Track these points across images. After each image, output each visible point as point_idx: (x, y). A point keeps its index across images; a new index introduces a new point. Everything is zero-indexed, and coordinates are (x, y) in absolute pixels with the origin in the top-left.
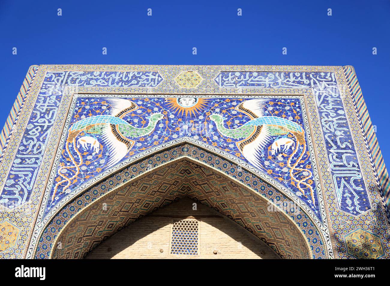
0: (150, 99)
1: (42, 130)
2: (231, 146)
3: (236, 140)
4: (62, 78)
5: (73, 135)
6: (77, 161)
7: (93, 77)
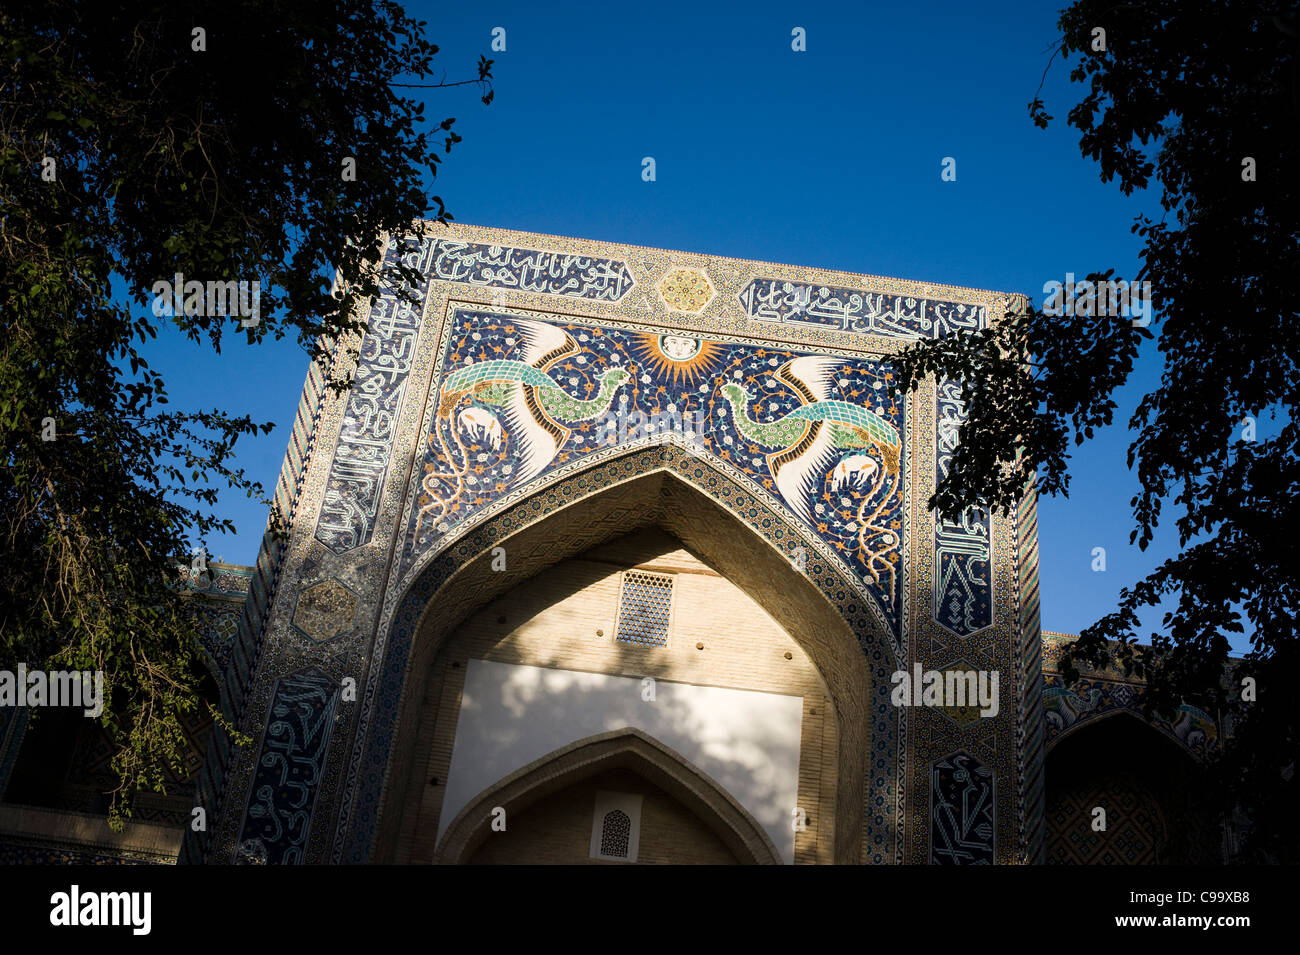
0: (605, 331)
1: (387, 384)
2: (757, 462)
3: (768, 450)
4: (423, 256)
5: (450, 401)
6: (458, 461)
7: (487, 260)
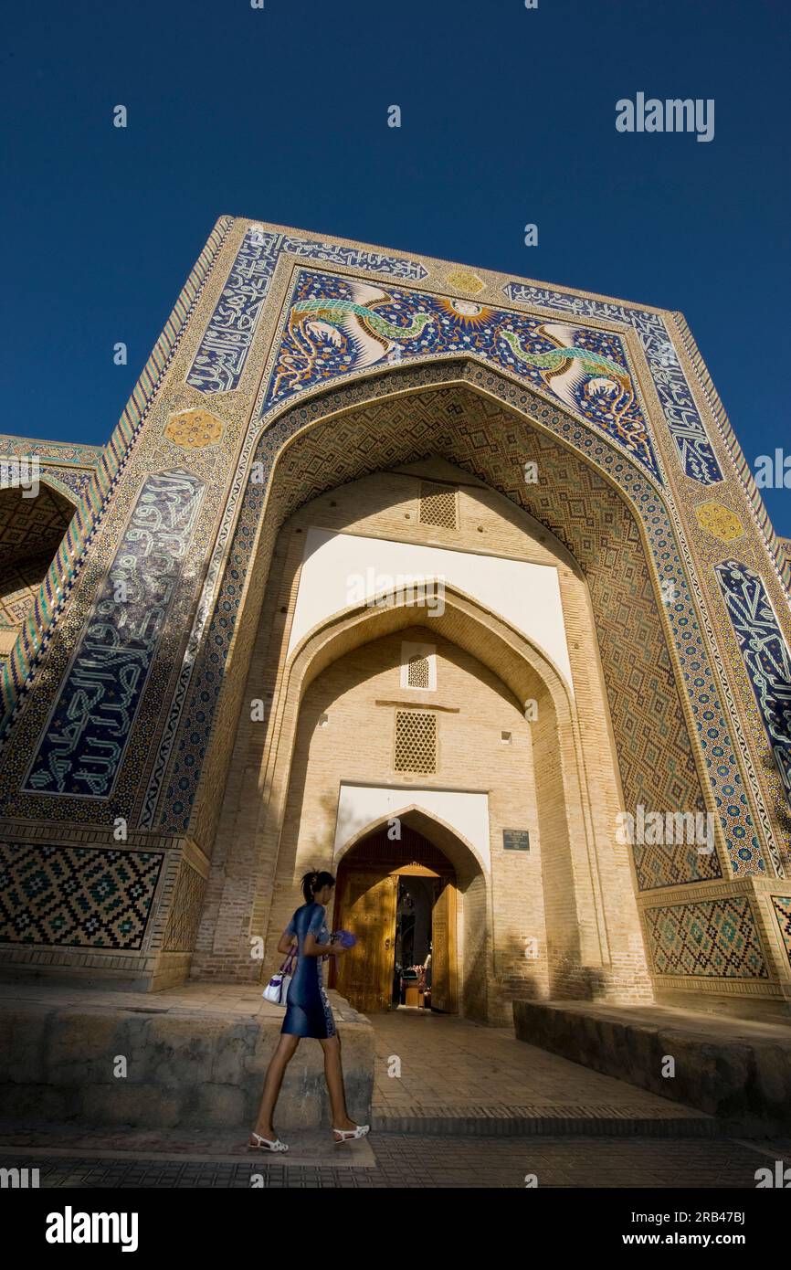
1: (248, 301)
2: (534, 374)
3: (540, 369)
4: (274, 241)
5: (298, 317)
6: (309, 351)
7: (322, 249)
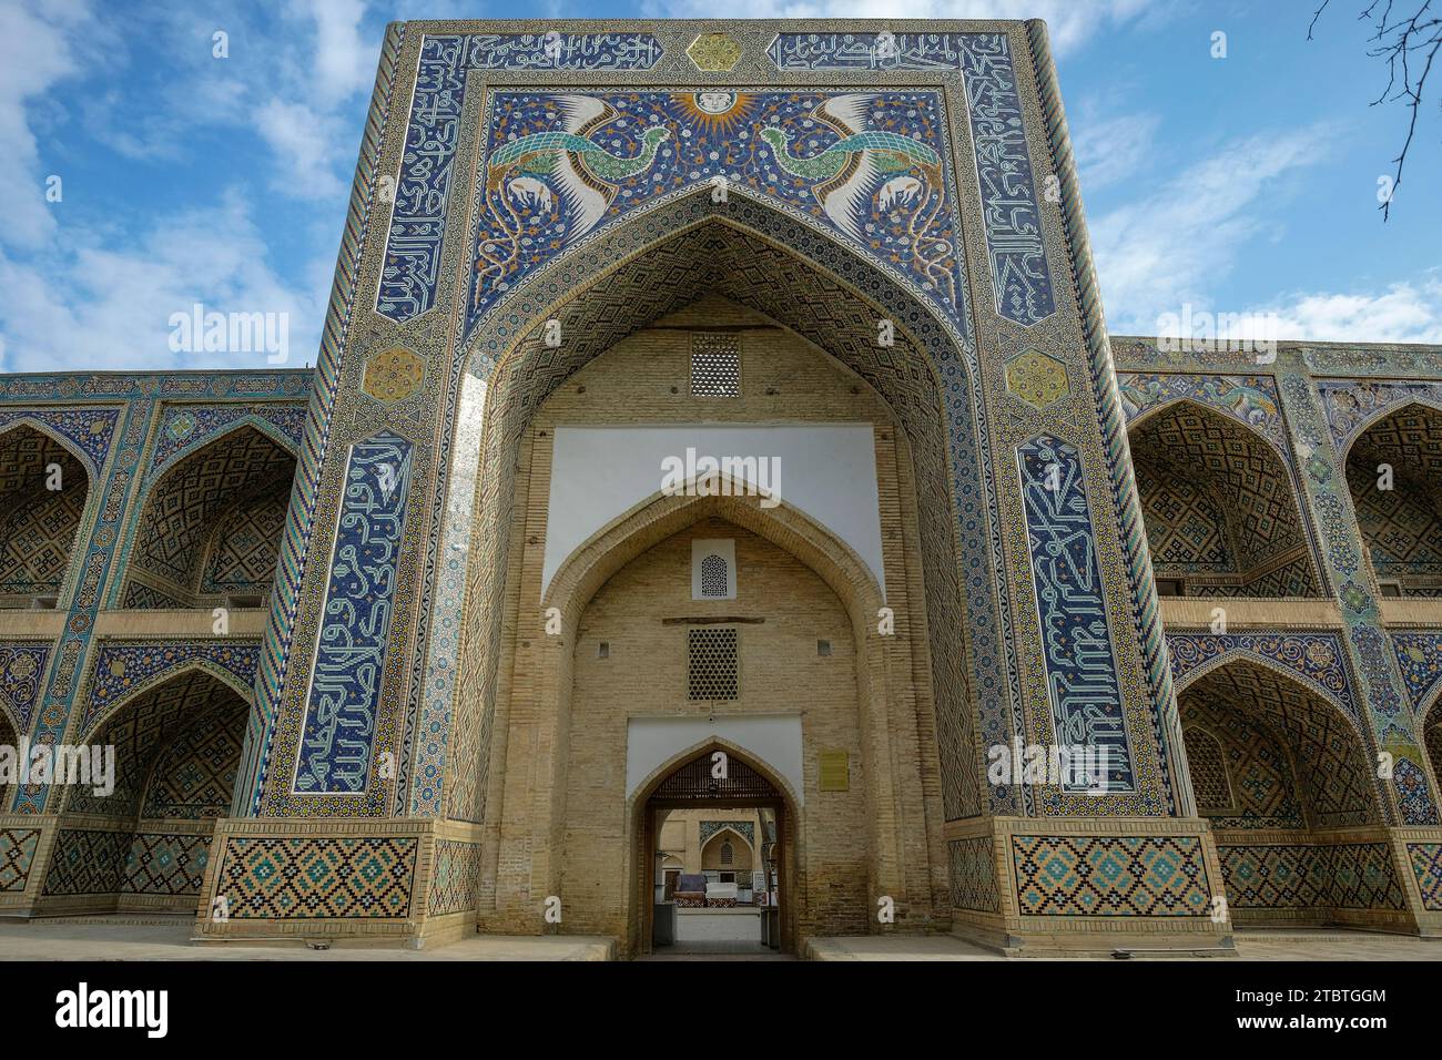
0: (641, 96)
1: (435, 164)
2: (803, 194)
3: (813, 182)
5: (497, 174)
6: (512, 226)
7: (520, 48)
